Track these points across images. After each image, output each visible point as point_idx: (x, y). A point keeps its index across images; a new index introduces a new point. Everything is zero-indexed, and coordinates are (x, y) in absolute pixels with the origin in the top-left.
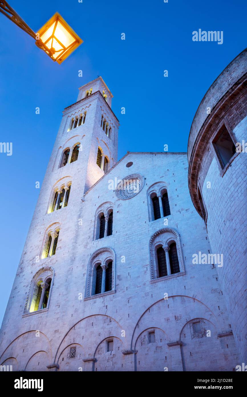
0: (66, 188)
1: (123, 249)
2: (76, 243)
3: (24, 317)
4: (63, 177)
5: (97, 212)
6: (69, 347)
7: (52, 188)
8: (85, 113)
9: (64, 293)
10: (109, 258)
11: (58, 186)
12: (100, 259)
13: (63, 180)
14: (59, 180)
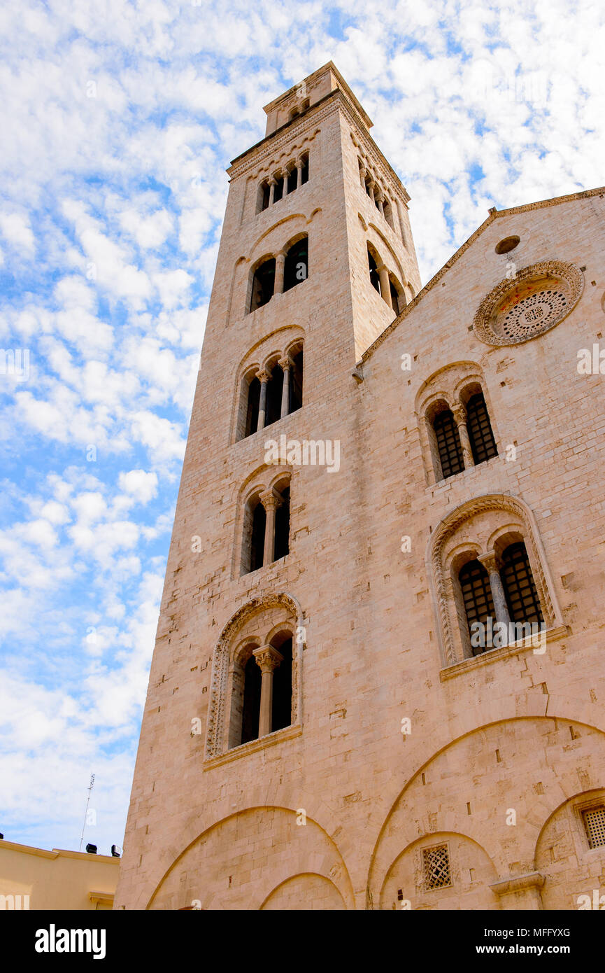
0: (284, 359)
1: (557, 489)
2: (362, 503)
3: (210, 768)
4: (269, 332)
5: (422, 401)
6: (418, 847)
7: (235, 370)
8: (305, 158)
9: (353, 668)
10: (505, 531)
11: (256, 361)
12: (470, 540)
13: (271, 340)
14: (257, 345)
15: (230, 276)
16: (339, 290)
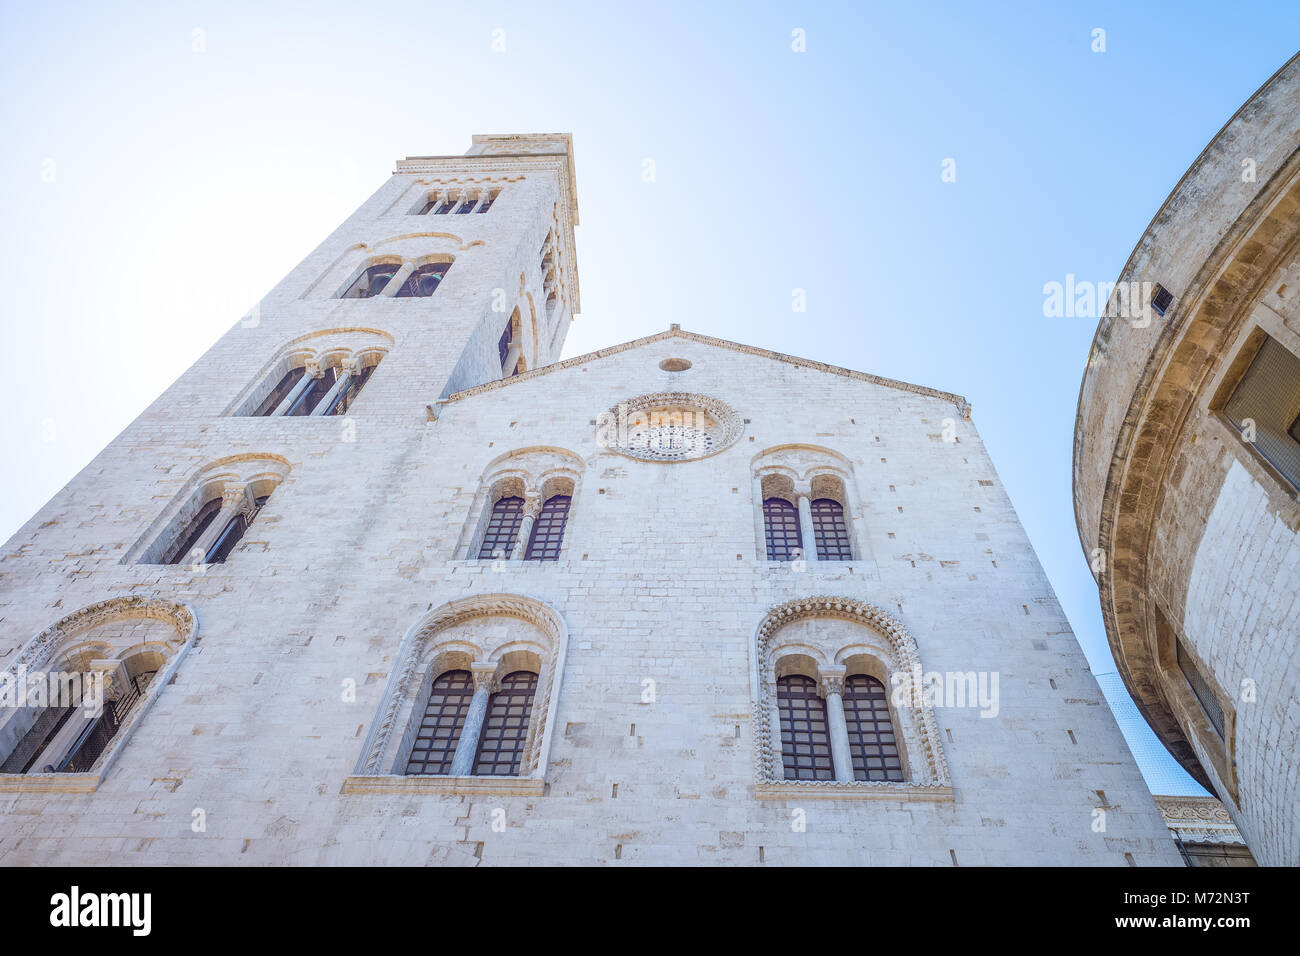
0: (351, 363)
1: (611, 624)
2: (357, 545)
4: (349, 326)
5: (495, 470)
7: (282, 344)
8: (493, 195)
9: (225, 732)
10: (523, 648)
11: (315, 348)
12: (473, 640)
13: (348, 335)
14: (327, 332)
15: (336, 255)
16: (460, 323)
